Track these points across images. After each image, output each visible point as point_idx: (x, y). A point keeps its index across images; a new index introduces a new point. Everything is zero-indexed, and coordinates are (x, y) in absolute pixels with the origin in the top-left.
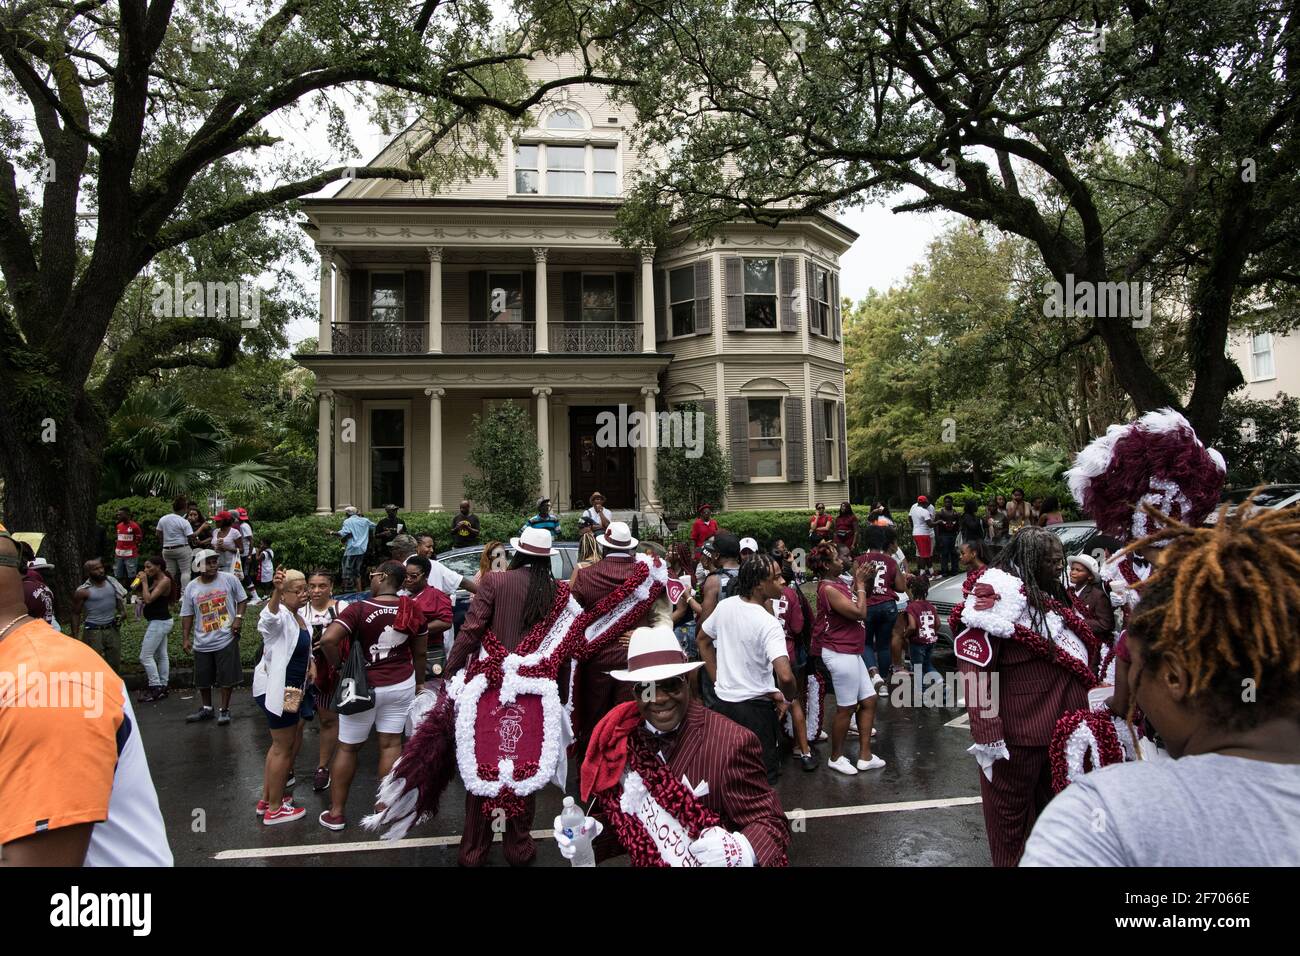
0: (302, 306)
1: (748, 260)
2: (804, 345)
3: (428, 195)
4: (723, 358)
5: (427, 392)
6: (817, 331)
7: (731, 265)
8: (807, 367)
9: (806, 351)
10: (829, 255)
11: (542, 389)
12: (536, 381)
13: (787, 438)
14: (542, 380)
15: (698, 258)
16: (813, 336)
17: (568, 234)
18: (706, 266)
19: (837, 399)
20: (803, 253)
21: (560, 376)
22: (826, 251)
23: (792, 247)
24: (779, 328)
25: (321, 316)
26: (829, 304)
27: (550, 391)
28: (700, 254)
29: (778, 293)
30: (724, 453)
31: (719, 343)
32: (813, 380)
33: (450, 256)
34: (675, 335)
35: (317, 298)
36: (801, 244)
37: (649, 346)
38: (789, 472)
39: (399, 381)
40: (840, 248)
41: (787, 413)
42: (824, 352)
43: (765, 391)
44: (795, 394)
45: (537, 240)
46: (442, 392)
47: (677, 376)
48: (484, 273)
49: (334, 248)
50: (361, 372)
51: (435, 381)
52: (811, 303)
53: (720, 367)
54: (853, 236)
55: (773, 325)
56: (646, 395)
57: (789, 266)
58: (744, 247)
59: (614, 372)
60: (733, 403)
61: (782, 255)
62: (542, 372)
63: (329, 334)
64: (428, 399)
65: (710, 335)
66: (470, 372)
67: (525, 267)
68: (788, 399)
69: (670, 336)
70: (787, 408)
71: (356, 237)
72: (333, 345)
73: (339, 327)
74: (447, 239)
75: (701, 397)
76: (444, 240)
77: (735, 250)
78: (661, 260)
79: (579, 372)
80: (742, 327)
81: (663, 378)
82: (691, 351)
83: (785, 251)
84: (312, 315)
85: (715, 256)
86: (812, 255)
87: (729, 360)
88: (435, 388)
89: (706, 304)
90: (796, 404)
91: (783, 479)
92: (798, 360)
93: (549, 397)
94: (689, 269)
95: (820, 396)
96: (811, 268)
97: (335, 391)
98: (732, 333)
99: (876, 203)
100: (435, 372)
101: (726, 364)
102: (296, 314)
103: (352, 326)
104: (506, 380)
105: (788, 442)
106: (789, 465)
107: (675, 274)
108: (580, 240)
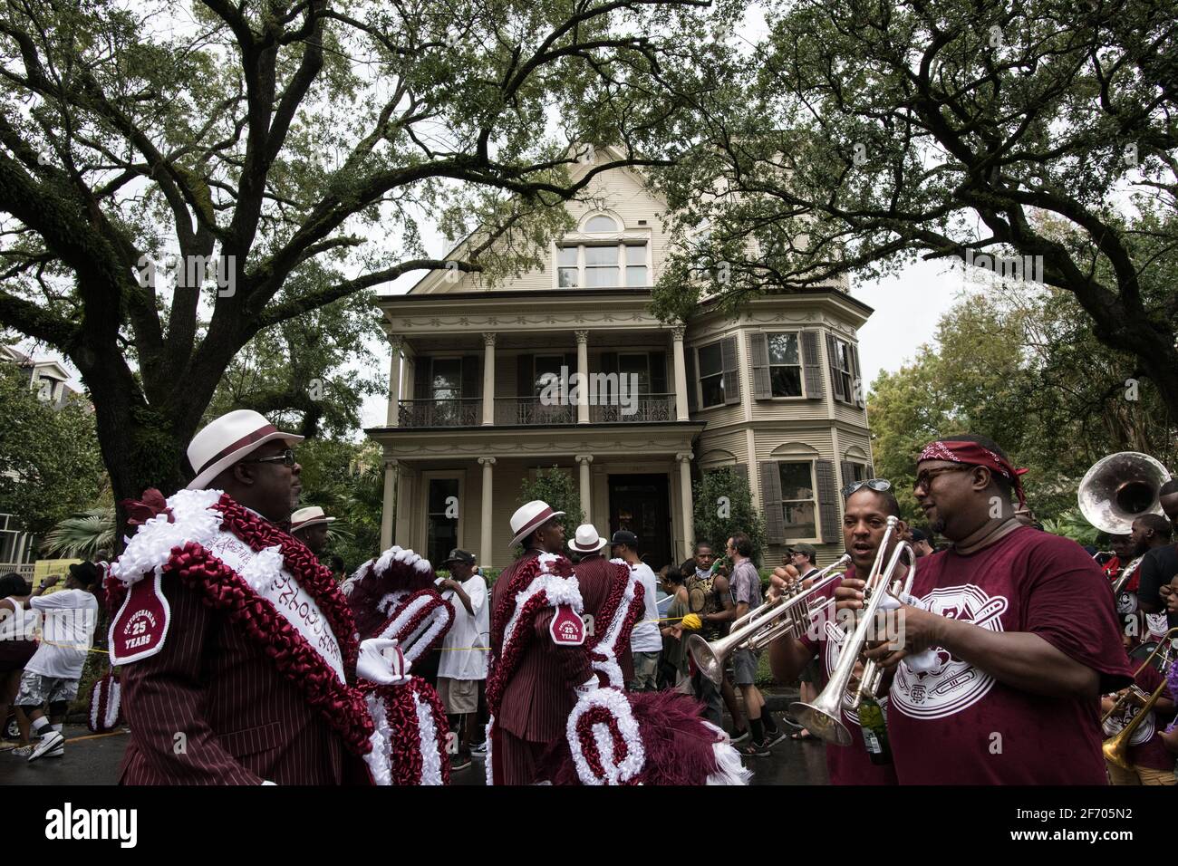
0: (375, 385)
1: (770, 336)
2: (829, 411)
3: (484, 288)
4: (752, 425)
5: (480, 461)
6: (842, 398)
7: (756, 341)
8: (834, 432)
9: (832, 417)
10: (848, 329)
11: (584, 456)
12: (579, 449)
13: (819, 500)
14: (584, 449)
15: (724, 336)
16: (837, 402)
17: (606, 318)
18: (732, 342)
19: (866, 463)
20: (823, 327)
21: (600, 444)
22: (843, 326)
23: (812, 322)
24: (804, 396)
25: (391, 393)
26: (850, 373)
27: (591, 459)
28: (726, 331)
29: (801, 363)
30: (758, 513)
31: (747, 412)
32: (841, 444)
33: (503, 341)
34: (705, 406)
35: (388, 378)
36: (821, 319)
37: (683, 415)
38: (823, 533)
39: (454, 451)
40: (857, 323)
41: (818, 476)
42: (849, 417)
43: (795, 455)
44: (825, 457)
45: (579, 324)
46: (494, 461)
47: (708, 444)
48: (530, 357)
49: (404, 336)
50: (422, 444)
51: (487, 451)
52: (834, 372)
53: (749, 433)
54: (869, 311)
55: (800, 393)
56: (681, 461)
57: (810, 340)
58: (766, 323)
59: (651, 440)
60: (764, 467)
61: (803, 329)
62: (584, 441)
63: (396, 410)
64: (481, 467)
65: (739, 404)
66: (519, 441)
67: (567, 350)
68: (817, 462)
69: (701, 407)
70: (817, 471)
71: (421, 326)
72: (400, 421)
73: (405, 404)
74: (500, 326)
75: (733, 463)
76: (497, 327)
77: (759, 326)
78: (690, 339)
79: (618, 440)
80: (768, 396)
81: (696, 445)
82: (722, 420)
83: (805, 325)
84: (383, 392)
85: (739, 333)
86: (831, 329)
87: (758, 427)
88: (487, 457)
89: (734, 377)
90: (826, 467)
91: (818, 540)
92: (825, 426)
93: (591, 465)
94: (716, 346)
95: (849, 459)
96: (831, 341)
97: (399, 461)
98: (760, 402)
99: (891, 276)
100: (488, 442)
101: (755, 431)
102: (370, 391)
103: (416, 403)
104: (551, 449)
105: (821, 504)
106: (823, 527)
107: (702, 351)
108: (616, 323)
